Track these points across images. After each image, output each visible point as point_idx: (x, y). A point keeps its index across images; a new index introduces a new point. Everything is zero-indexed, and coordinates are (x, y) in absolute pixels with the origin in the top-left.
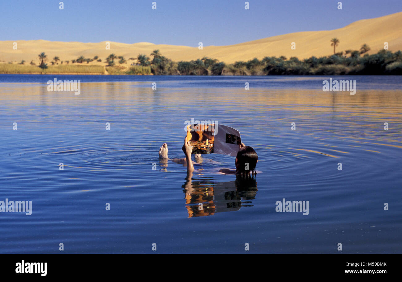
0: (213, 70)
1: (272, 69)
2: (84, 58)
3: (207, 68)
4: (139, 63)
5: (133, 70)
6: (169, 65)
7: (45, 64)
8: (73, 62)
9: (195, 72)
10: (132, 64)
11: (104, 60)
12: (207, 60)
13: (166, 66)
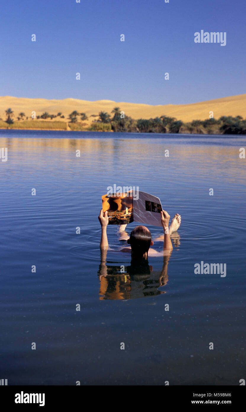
0: (171, 129)
1: (228, 128)
2: (48, 115)
3: (165, 126)
4: (101, 120)
5: (94, 127)
6: (128, 123)
7: (12, 119)
8: (38, 117)
9: (154, 129)
10: (94, 121)
11: (67, 116)
12: (165, 118)
13: (125, 124)
